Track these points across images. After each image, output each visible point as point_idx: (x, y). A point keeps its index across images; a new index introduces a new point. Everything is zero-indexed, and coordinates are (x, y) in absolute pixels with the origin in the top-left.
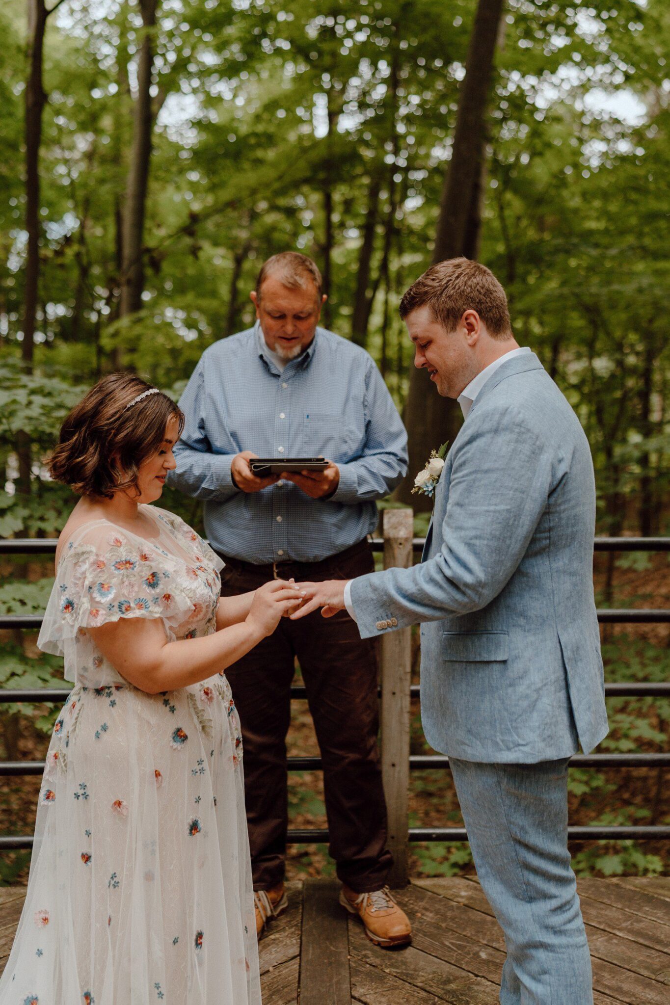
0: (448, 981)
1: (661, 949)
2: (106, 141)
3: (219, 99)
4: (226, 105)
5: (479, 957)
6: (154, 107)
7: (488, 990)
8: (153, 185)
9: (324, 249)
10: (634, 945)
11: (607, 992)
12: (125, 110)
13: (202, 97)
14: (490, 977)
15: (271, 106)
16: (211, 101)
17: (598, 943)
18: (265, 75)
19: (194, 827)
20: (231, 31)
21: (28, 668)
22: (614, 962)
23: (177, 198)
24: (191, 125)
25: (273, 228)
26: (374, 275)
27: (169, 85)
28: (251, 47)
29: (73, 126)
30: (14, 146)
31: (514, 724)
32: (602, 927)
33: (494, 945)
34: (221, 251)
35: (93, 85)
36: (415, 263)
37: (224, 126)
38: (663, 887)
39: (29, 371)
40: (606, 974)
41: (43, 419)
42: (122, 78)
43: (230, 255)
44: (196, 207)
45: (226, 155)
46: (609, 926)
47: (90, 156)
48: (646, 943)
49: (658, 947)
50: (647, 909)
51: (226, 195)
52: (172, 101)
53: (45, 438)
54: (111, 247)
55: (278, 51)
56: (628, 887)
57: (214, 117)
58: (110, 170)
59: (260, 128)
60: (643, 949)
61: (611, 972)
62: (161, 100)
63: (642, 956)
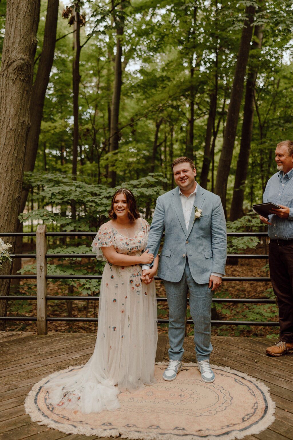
0: (192, 357)
11: (237, 361)
12: (112, 68)
17: (239, 351)
19: (115, 300)
21: (76, 273)
22: (242, 355)
27: (129, 56)
32: (242, 348)
34: (151, 121)
39: (75, 179)
40: (238, 358)
41: (80, 195)
42: (111, 52)
43: (155, 124)
46: (244, 348)
47: (97, 85)
48: (254, 352)
52: (131, 62)
53: (80, 202)
54: (106, 122)
58: (106, 92)
61: (240, 357)
62: (126, 63)
63: (251, 354)
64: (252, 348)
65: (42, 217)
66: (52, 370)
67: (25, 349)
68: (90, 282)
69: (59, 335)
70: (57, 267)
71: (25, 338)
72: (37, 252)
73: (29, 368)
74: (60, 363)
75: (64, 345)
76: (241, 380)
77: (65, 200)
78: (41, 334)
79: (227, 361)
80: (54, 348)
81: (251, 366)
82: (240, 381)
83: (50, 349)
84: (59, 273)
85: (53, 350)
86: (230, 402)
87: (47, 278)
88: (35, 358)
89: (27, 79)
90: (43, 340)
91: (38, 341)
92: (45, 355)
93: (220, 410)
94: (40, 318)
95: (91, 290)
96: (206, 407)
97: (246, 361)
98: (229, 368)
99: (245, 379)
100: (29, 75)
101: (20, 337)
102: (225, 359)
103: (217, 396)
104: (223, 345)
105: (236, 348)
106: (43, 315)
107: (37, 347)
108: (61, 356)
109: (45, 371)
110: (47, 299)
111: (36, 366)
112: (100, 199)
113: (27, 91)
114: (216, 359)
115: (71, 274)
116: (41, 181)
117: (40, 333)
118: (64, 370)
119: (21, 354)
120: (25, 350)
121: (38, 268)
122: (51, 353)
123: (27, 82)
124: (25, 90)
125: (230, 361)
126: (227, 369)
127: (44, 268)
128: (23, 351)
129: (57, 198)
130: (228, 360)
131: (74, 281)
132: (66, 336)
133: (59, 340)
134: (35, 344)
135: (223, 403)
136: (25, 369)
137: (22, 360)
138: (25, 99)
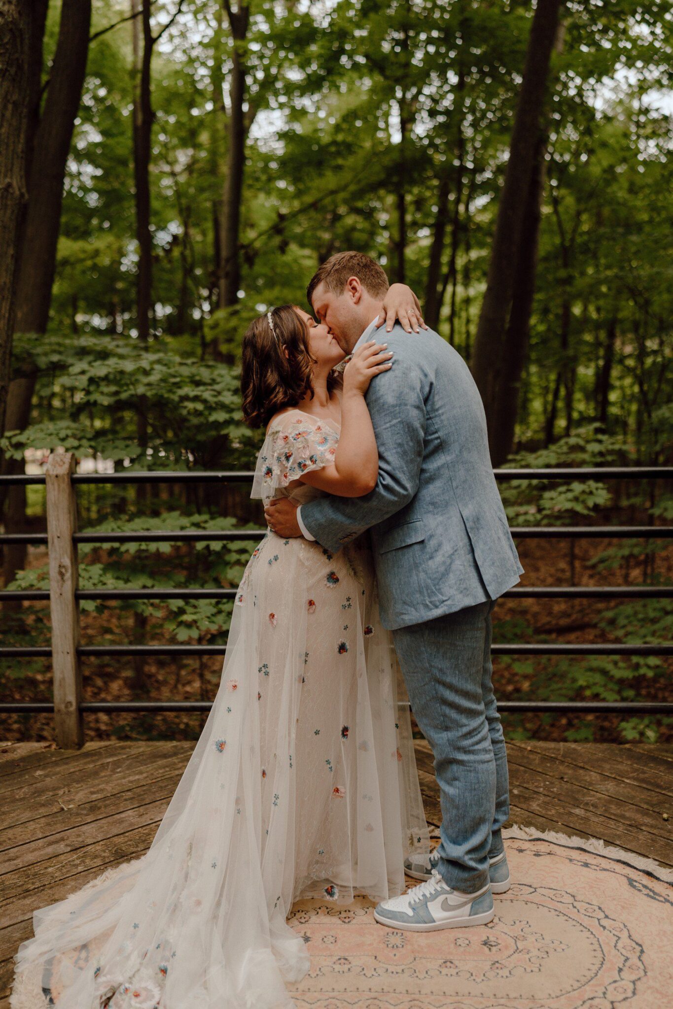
1: (660, 791)
2: (203, 154)
3: (303, 112)
4: (310, 117)
5: (513, 793)
6: (246, 122)
7: (517, 813)
8: (247, 193)
9: (399, 246)
10: (638, 788)
11: (613, 817)
12: (220, 126)
13: (287, 111)
14: (520, 805)
15: (350, 116)
16: (297, 114)
17: (609, 786)
18: (344, 88)
19: (342, 648)
20: (314, 48)
22: (621, 798)
23: (268, 204)
24: (277, 138)
25: (353, 229)
26: (445, 270)
27: (260, 103)
28: (331, 63)
29: (175, 141)
30: (124, 163)
31: (437, 587)
32: (613, 776)
33: (525, 785)
34: (307, 252)
35: (191, 105)
36: (481, 257)
37: (308, 136)
38: (667, 751)
40: (613, 806)
42: (217, 96)
43: (315, 255)
44: (284, 211)
45: (309, 163)
46: (619, 776)
47: (190, 168)
48: (649, 787)
49: (657, 790)
50: (652, 765)
51: (308, 199)
52: (262, 116)
54: (210, 251)
55: (356, 66)
56: (638, 750)
57: (298, 128)
58: (208, 180)
59: (340, 137)
60: (645, 791)
61: (617, 804)
62: (252, 117)
63: (644, 795)
64: (641, 776)
65: (63, 440)
66: (98, 862)
67: (20, 794)
68: (195, 607)
69: (116, 749)
70: (105, 570)
71: (23, 759)
72: (49, 528)
73: (30, 857)
74: (121, 839)
75: (131, 778)
76: (645, 880)
77: (124, 396)
78: (66, 746)
79: (587, 819)
80: (102, 790)
81: (655, 831)
82: (645, 887)
83: (92, 793)
84: (113, 585)
85: (99, 796)
86: (640, 964)
87: (78, 597)
88: (48, 824)
89: (13, 71)
90: (73, 767)
91: (58, 769)
92: (78, 814)
93: (621, 997)
94: (63, 707)
95: (198, 628)
96: (577, 984)
97: (639, 817)
98: (602, 842)
99: (657, 879)
100: (17, 59)
101: (9, 757)
102: (577, 811)
103: (595, 941)
104: (561, 768)
105: (598, 777)
106: (72, 698)
107: (55, 789)
108: (123, 815)
109: (76, 866)
110: (80, 655)
111: (50, 850)
112: (215, 393)
113: (14, 103)
114: (553, 812)
115: (144, 587)
116: (60, 353)
117: (64, 745)
118: (133, 862)
119: (9, 812)
120: (21, 799)
121: (53, 572)
122: (93, 807)
123: (14, 80)
124: (8, 101)
125: (596, 820)
126: (596, 845)
127: (70, 571)
128: (14, 801)
129: (102, 393)
130: (589, 814)
131: (152, 605)
132: (134, 751)
133: (117, 764)
134: (48, 779)
135: (620, 970)
136: (19, 863)
137: (10, 833)
138: (10, 125)
